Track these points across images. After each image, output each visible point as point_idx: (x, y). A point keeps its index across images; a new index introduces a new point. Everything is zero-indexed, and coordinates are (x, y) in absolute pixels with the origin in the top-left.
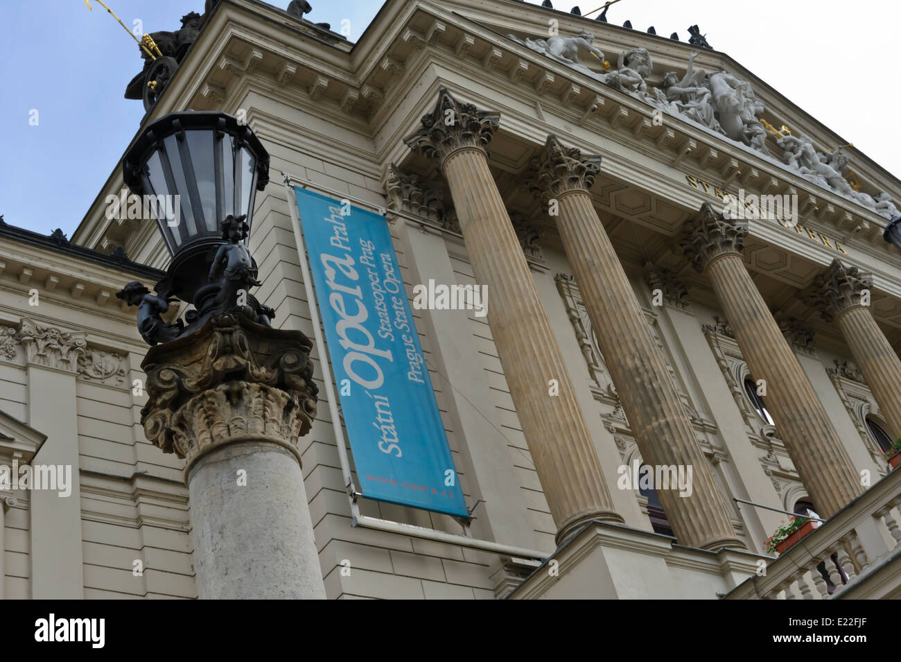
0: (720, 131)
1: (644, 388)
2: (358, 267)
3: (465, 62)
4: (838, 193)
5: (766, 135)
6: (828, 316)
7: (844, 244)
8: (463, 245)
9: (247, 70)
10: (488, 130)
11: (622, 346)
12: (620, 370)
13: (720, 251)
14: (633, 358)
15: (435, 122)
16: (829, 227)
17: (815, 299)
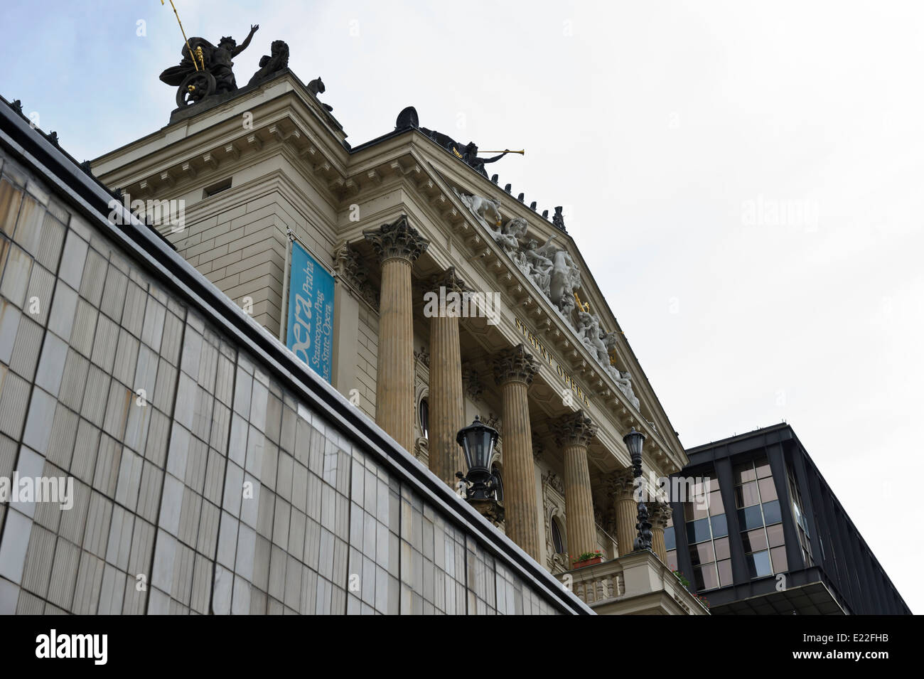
0: (548, 297)
1: (448, 457)
2: (313, 309)
3: (408, 180)
4: (601, 364)
5: (574, 307)
6: (560, 444)
7: (589, 398)
8: (378, 321)
9: (286, 140)
10: (419, 250)
11: (445, 425)
12: (437, 440)
13: (516, 379)
14: (448, 435)
15: (389, 231)
16: (585, 384)
17: (557, 429)
